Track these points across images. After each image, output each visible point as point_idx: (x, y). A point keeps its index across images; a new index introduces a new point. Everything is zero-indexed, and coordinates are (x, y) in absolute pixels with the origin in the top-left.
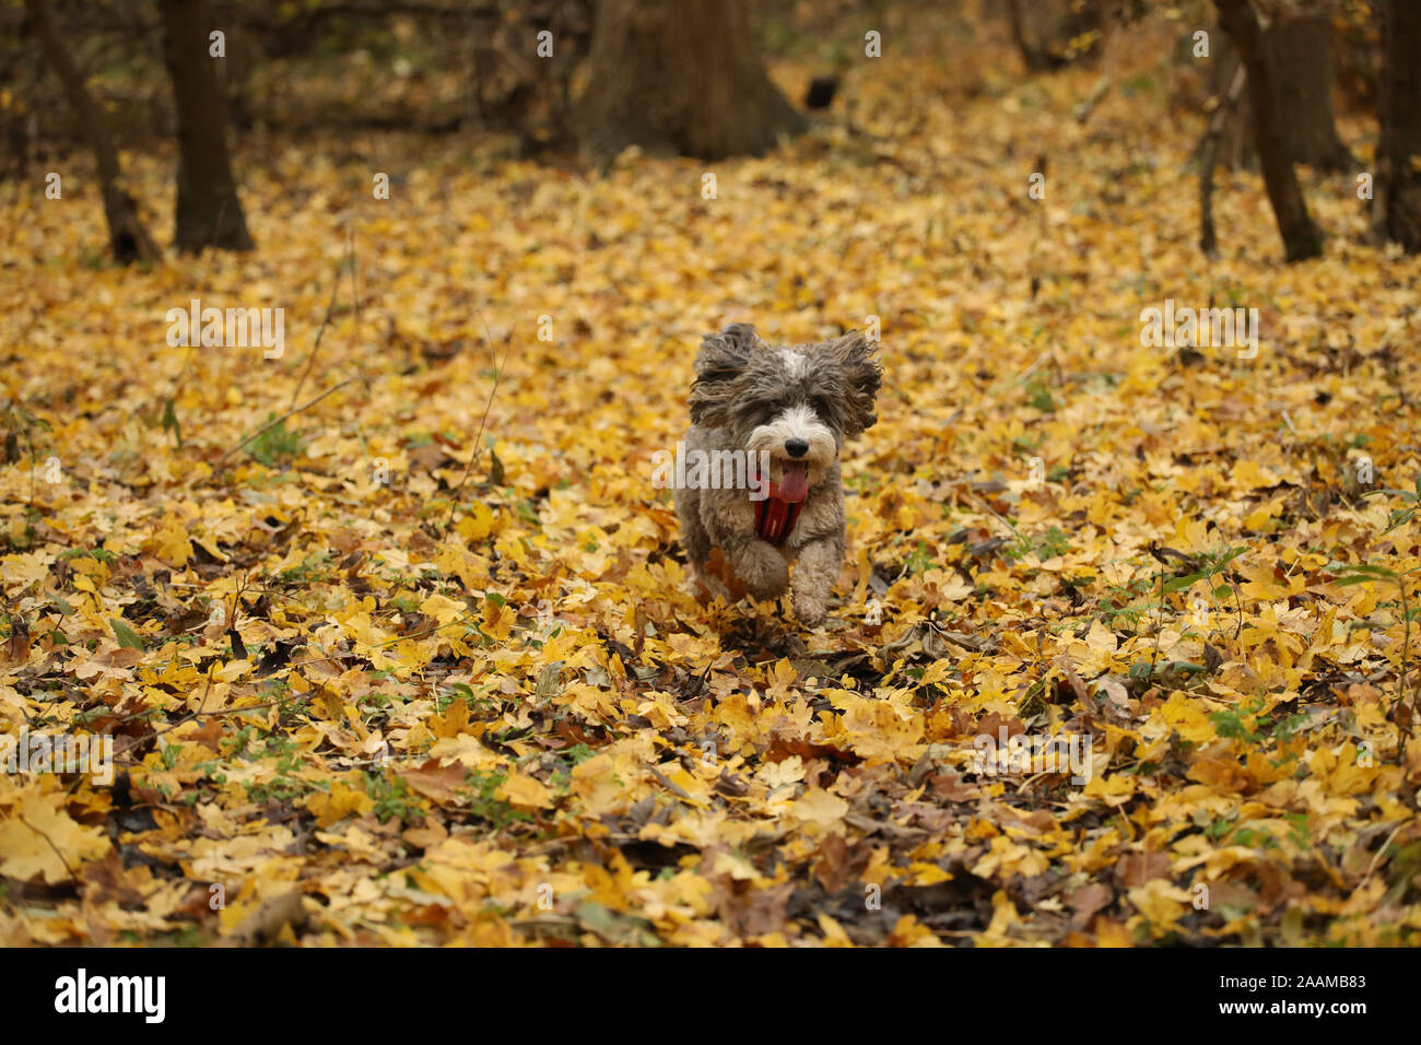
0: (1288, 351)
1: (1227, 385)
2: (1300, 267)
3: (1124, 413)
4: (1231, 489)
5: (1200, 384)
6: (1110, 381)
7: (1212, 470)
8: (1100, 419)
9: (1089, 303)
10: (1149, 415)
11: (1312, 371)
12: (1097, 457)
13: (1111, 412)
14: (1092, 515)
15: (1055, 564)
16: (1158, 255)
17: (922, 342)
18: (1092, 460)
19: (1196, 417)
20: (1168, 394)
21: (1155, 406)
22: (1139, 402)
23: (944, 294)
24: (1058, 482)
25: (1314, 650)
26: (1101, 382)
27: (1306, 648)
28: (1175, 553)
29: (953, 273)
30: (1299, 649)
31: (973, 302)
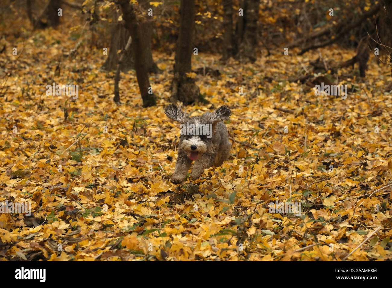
0: (154, 141)
1: (137, 152)
2: (149, 108)
3: (104, 162)
4: (149, 192)
5: (128, 152)
6: (97, 151)
7: (141, 184)
8: (98, 164)
9: (80, 120)
10: (113, 163)
11: (164, 148)
12: (101, 179)
13: (99, 162)
14: (106, 201)
15: (98, 219)
16: (99, 103)
17: (26, 133)
18: (99, 180)
19: (130, 165)
20: (117, 155)
21: (115, 160)
22: (109, 158)
23: (29, 115)
24: (91, 188)
25: (196, 253)
26: (95, 151)
27: (192, 252)
28: (138, 215)
29: (30, 107)
30: (190, 252)
31: (40, 118)
